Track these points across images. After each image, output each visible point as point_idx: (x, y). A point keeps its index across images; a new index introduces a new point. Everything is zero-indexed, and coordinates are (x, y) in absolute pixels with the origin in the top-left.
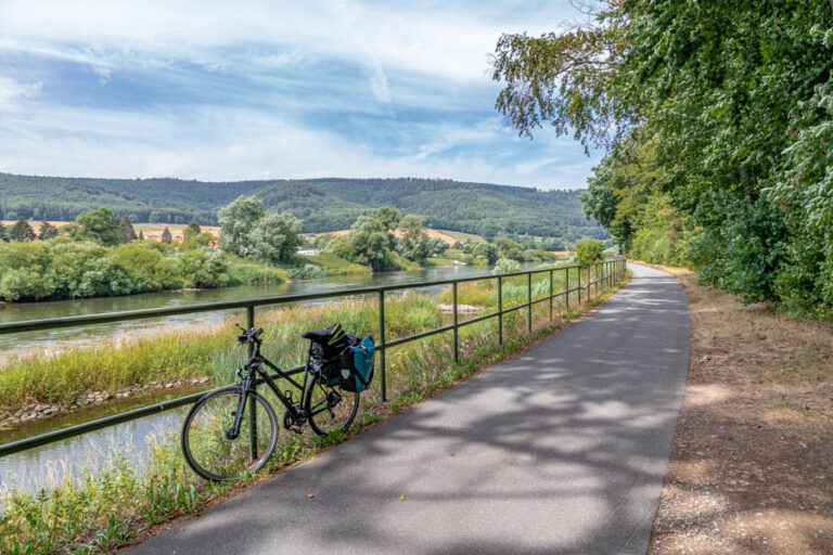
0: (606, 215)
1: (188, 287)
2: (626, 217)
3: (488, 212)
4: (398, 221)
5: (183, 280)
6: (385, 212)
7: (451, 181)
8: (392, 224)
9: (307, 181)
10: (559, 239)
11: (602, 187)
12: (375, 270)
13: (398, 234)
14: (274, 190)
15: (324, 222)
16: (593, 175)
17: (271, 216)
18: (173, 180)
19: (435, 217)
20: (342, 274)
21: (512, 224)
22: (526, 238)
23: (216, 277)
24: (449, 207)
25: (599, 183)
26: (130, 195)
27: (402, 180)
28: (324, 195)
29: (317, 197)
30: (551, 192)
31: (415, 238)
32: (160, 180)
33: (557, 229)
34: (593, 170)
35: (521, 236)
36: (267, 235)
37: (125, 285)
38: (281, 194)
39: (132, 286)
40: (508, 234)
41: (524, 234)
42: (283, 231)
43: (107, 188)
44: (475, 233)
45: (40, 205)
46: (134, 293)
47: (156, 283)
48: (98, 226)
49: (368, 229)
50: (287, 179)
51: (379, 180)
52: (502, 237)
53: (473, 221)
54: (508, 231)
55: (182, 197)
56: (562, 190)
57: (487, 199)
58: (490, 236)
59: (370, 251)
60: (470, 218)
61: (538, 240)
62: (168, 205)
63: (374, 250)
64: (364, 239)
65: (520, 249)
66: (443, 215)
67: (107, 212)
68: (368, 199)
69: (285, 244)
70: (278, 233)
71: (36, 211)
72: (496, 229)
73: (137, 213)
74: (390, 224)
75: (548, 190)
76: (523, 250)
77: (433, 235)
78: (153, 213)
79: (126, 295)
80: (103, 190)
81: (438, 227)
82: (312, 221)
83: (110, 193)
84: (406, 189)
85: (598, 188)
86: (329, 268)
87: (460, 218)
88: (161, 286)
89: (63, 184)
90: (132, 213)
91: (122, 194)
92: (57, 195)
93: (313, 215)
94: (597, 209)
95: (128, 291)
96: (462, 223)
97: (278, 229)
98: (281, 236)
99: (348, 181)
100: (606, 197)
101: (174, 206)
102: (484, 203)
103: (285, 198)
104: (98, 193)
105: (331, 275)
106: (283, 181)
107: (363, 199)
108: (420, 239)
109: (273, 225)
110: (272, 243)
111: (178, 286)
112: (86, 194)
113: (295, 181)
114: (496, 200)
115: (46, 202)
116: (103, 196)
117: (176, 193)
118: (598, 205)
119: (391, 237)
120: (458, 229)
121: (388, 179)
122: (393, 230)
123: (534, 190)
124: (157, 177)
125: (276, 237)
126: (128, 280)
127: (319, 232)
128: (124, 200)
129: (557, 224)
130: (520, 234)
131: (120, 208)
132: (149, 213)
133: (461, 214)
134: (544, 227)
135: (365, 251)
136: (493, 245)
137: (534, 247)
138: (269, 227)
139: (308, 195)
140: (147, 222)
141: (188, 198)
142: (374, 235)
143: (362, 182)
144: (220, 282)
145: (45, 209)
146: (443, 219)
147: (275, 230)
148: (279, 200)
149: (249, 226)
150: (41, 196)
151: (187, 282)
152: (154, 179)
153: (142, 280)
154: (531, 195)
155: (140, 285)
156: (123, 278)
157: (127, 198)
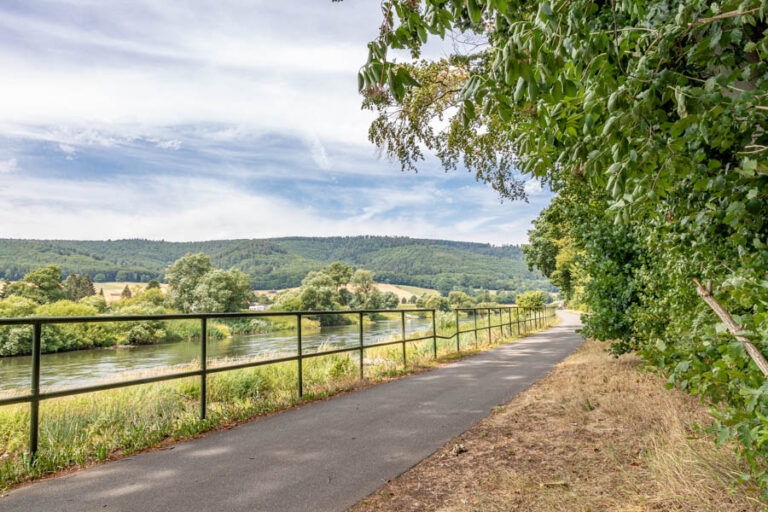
0: (548, 267)
1: (121, 343)
2: (564, 266)
3: (443, 267)
4: (349, 276)
5: (117, 337)
6: (336, 267)
7: (407, 238)
8: (343, 279)
9: (270, 240)
10: (514, 292)
11: (541, 239)
12: (323, 324)
13: (351, 288)
14: (237, 249)
15: (284, 279)
16: (533, 227)
17: (216, 272)
18: (141, 241)
19: (393, 272)
20: (289, 329)
21: (467, 279)
22: (481, 292)
23: (152, 333)
24: (406, 263)
25: (539, 235)
26: (100, 256)
27: (361, 237)
28: (286, 253)
29: (279, 255)
30: (504, 247)
31: (366, 292)
32: (130, 241)
33: (511, 282)
34: (533, 222)
35: (476, 290)
36: (212, 290)
37: (54, 342)
38: (244, 253)
39: (61, 343)
40: (463, 288)
41: (479, 287)
42: (228, 287)
43: (78, 250)
44: (432, 288)
45: (12, 266)
46: (62, 350)
47: (87, 340)
48: (46, 284)
49: (318, 284)
50: (251, 238)
51: (339, 238)
52: (457, 291)
53: (429, 276)
54: (464, 285)
55: (150, 257)
56: (515, 245)
57: (442, 255)
58: (445, 291)
59: (318, 305)
60: (426, 273)
61: (492, 293)
62: (135, 264)
63: (323, 304)
64: (311, 294)
65: (474, 302)
66: (400, 270)
67: (56, 270)
68: (328, 256)
69: (231, 299)
70: (225, 288)
71: (8, 272)
72: (452, 283)
73: (105, 273)
74: (341, 279)
75: (500, 245)
76: (477, 303)
77: (384, 289)
78: (120, 272)
79: (53, 352)
80: (75, 251)
81: (395, 282)
82: (273, 278)
83: (81, 254)
84: (365, 247)
85: (537, 239)
86: (276, 323)
87: (416, 273)
88: (92, 343)
89: (36, 246)
90: (100, 272)
91: (91, 254)
92: (30, 257)
93: (275, 271)
94: (538, 261)
95: (56, 348)
96: (418, 277)
97: (224, 284)
98: (226, 291)
99: (309, 239)
100: (544, 249)
101: (141, 265)
102: (439, 258)
103: (248, 256)
104: (69, 255)
105: (278, 330)
106: (247, 241)
107: (324, 256)
108: (371, 292)
109: (219, 280)
110: (217, 299)
111: (111, 343)
112: (57, 255)
113: (258, 240)
114: (451, 255)
115: (18, 263)
116: (74, 257)
117: (144, 253)
118: (539, 256)
119: (343, 292)
120: (415, 284)
121: (348, 237)
122: (346, 284)
123: (487, 246)
124: (127, 238)
125: (222, 292)
126: (57, 337)
127: (279, 288)
128: (93, 260)
129: (511, 277)
130: (476, 287)
131: (89, 267)
132: (116, 273)
133: (418, 269)
134: (498, 281)
135: (314, 305)
136: (448, 299)
137: (488, 300)
138: (214, 283)
139: (271, 253)
140: (114, 281)
141: (155, 258)
142: (322, 289)
143: (323, 240)
144: (156, 338)
145: (16, 269)
146: (400, 274)
147: (221, 285)
148: (242, 258)
149: (195, 283)
150: (14, 257)
151: (121, 339)
152: (124, 240)
153: (72, 336)
154: (483, 250)
155: (69, 342)
156: (52, 335)
157: (97, 258)
